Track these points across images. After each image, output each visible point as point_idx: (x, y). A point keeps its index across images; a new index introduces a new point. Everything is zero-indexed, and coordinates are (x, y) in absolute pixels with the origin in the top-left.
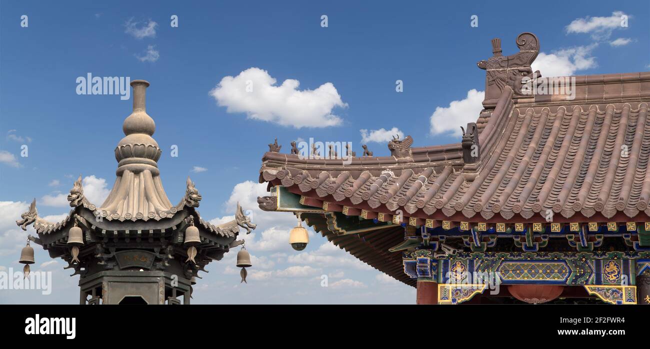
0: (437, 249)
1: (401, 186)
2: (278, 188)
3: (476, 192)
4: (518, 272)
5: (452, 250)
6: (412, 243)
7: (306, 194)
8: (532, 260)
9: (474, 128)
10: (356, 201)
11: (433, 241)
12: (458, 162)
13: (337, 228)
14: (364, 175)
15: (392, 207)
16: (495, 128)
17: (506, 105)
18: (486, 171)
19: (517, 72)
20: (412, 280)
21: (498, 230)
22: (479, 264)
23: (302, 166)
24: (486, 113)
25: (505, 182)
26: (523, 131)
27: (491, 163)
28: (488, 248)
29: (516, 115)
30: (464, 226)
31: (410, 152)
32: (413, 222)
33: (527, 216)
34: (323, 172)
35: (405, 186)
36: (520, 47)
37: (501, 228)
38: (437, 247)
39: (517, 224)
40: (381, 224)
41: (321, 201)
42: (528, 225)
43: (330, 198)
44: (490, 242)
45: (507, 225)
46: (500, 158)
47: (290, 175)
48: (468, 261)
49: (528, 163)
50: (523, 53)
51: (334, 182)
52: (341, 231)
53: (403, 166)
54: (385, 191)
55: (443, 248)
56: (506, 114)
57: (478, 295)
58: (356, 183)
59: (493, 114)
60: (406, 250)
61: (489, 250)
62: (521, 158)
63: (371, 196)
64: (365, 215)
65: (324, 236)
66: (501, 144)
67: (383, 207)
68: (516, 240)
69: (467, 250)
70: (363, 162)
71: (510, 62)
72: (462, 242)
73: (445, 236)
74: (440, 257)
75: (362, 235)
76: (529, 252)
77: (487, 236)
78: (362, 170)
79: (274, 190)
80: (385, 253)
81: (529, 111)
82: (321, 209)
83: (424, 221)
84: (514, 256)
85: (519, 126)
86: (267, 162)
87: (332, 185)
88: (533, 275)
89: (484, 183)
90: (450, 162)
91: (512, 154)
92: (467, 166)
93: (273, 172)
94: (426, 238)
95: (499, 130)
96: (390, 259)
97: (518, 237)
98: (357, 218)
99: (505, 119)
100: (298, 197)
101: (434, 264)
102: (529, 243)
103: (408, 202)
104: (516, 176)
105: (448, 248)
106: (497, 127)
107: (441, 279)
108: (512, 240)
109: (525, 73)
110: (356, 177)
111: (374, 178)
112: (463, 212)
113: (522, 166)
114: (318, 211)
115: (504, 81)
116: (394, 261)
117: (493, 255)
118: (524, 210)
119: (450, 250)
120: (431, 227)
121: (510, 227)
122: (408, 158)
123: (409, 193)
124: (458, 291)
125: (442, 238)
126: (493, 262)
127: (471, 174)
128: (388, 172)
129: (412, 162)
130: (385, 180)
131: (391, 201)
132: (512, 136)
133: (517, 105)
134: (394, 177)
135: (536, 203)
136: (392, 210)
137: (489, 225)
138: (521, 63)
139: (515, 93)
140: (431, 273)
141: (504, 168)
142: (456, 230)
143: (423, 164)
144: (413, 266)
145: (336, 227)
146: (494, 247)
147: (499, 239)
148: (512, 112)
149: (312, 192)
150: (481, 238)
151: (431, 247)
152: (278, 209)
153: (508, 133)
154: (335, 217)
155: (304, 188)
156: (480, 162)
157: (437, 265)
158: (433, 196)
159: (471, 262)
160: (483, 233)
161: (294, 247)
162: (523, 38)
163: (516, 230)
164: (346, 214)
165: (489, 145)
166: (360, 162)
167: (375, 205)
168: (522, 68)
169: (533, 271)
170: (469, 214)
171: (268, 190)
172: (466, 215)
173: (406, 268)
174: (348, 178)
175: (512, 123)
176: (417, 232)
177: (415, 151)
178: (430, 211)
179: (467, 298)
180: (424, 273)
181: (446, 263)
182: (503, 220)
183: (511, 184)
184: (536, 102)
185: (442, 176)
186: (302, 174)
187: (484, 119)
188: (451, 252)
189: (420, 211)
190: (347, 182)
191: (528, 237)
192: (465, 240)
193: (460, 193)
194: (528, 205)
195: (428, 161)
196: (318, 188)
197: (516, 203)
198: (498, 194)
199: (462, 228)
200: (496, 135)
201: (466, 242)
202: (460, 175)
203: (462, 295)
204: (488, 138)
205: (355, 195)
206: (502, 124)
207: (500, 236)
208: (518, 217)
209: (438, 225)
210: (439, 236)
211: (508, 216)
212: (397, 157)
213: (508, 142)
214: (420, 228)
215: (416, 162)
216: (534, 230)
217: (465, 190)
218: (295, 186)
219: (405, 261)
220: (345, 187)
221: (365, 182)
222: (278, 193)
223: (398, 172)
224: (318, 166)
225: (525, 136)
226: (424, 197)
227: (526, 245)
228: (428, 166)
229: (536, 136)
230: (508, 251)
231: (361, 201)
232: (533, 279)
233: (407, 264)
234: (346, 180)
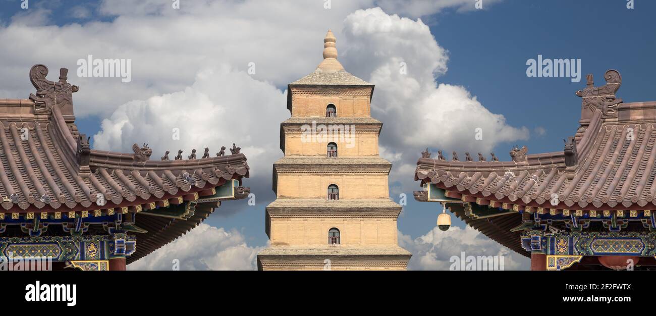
0: (545, 230)
1: (520, 183)
2: (429, 184)
3: (574, 187)
4: (606, 246)
5: (557, 230)
6: (527, 225)
7: (449, 189)
8: (616, 238)
9: (573, 140)
10: (486, 194)
11: (543, 223)
12: (561, 165)
13: (473, 215)
14: (492, 175)
15: (513, 198)
16: (588, 141)
17: (597, 123)
18: (582, 172)
19: (605, 99)
20: (527, 252)
21: (591, 216)
22: (577, 240)
23: (447, 168)
24: (582, 129)
25: (596, 180)
26: (609, 143)
27: (586, 166)
28: (583, 229)
29: (604, 131)
30: (566, 213)
31: (526, 158)
32: (528, 210)
33: (613, 205)
34: (462, 173)
35: (522, 183)
36: (608, 81)
37: (593, 214)
38: (546, 228)
39: (605, 211)
40: (505, 211)
41: (460, 194)
42: (613, 212)
43: (466, 192)
44: (585, 225)
45: (597, 212)
46: (592, 162)
47: (437, 175)
48: (569, 239)
49: (613, 166)
50: (609, 85)
51: (470, 180)
52: (475, 216)
53: (521, 168)
54: (507, 186)
55: (550, 229)
56: (597, 129)
57: (576, 263)
58: (486, 181)
59: (587, 130)
60: (523, 230)
61: (584, 230)
62: (608, 162)
63: (497, 190)
64: (492, 204)
65: (462, 220)
66: (593, 152)
67: (506, 199)
68: (604, 223)
69: (568, 230)
70: (491, 165)
71: (600, 92)
72: (564, 224)
73: (552, 220)
74: (548, 235)
75: (491, 219)
76: (614, 232)
77: (583, 220)
78: (491, 171)
79: (426, 186)
80: (507, 233)
81: (614, 128)
82: (461, 200)
83: (524, 207)
84: (603, 235)
85: (606, 139)
86: (420, 165)
87: (468, 182)
88: (617, 249)
89: (581, 181)
90: (555, 165)
91: (601, 160)
92: (568, 168)
93: (425, 172)
94: (538, 221)
95: (592, 142)
96: (512, 237)
97: (606, 221)
98: (487, 206)
99: (596, 133)
100: (443, 191)
101: (544, 241)
102: (614, 226)
103: (524, 195)
104: (604, 176)
105: (555, 229)
106: (591, 139)
107: (549, 252)
108: (601, 223)
109: (611, 100)
110: (486, 177)
111: (499, 177)
112: (565, 202)
113: (608, 168)
114: (458, 202)
115: (595, 105)
116: (515, 238)
117: (587, 234)
118: (610, 200)
119: (555, 230)
120: (542, 213)
121: (600, 213)
122: (524, 162)
123: (525, 188)
124: (562, 261)
125: (550, 221)
126: (587, 239)
127: (571, 174)
128: (510, 173)
129: (527, 165)
130: (508, 179)
131: (512, 194)
132: (601, 146)
133: (605, 123)
134: (514, 176)
135: (619, 195)
136: (512, 201)
137: (584, 212)
138: (608, 92)
139: (604, 114)
140: (542, 247)
141: (595, 170)
142: (560, 215)
143: (535, 167)
144: (528, 243)
145: (471, 213)
146: (588, 228)
147: (591, 223)
148: (601, 128)
149: (454, 188)
150: (578, 221)
151: (542, 228)
152: (429, 200)
153: (598, 144)
154: (471, 206)
155: (448, 185)
156: (578, 166)
157: (546, 242)
158: (543, 190)
159: (571, 239)
160: (580, 218)
161: (440, 229)
162: (609, 74)
163: (604, 215)
164: (479, 204)
165: (584, 153)
166: (489, 165)
167: (500, 197)
168: (608, 96)
169: (617, 246)
170: (569, 203)
171: (422, 186)
172: (567, 205)
173: (523, 243)
174: (480, 177)
175: (601, 136)
176: (531, 217)
177: (530, 157)
178: (541, 201)
179: (568, 266)
180: (536, 247)
181: (553, 240)
182: (595, 208)
183: (601, 182)
184: (619, 121)
185: (550, 175)
186: (446, 174)
187: (580, 134)
188: (556, 232)
189: (533, 202)
190: (479, 180)
191: (613, 220)
192: (566, 223)
193: (562, 188)
194: (613, 197)
195: (539, 164)
196: (458, 184)
197: (604, 196)
198: (591, 189)
199: (564, 214)
200: (589, 146)
201: (567, 225)
202: (563, 175)
203: (564, 263)
204: (584, 148)
205: (485, 189)
206: (594, 137)
207: (592, 220)
208: (605, 206)
209: (547, 212)
210: (547, 220)
211: (598, 205)
212: (516, 161)
213: (599, 151)
214: (533, 214)
215: (530, 165)
216: (618, 215)
217: (567, 186)
218: (441, 183)
219: (522, 238)
220: (478, 184)
221: (493, 180)
222: (428, 189)
223: (517, 173)
224: (458, 168)
225: (611, 146)
226: (536, 191)
227: (611, 227)
228: (539, 169)
229: (619, 146)
230: (598, 231)
231: (490, 194)
232: (617, 252)
233: (524, 240)
234: (478, 178)
